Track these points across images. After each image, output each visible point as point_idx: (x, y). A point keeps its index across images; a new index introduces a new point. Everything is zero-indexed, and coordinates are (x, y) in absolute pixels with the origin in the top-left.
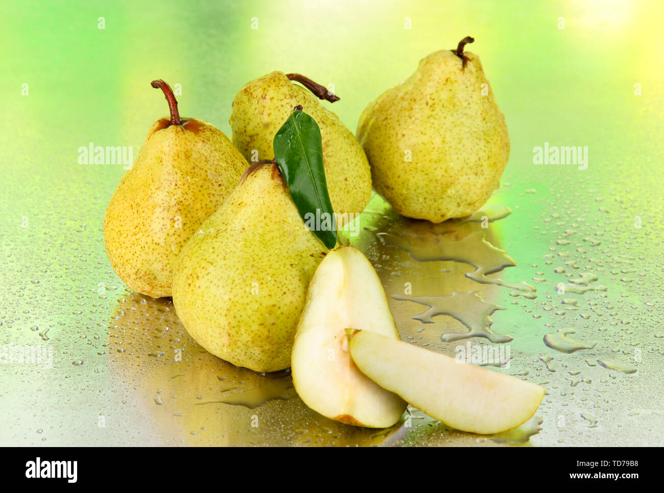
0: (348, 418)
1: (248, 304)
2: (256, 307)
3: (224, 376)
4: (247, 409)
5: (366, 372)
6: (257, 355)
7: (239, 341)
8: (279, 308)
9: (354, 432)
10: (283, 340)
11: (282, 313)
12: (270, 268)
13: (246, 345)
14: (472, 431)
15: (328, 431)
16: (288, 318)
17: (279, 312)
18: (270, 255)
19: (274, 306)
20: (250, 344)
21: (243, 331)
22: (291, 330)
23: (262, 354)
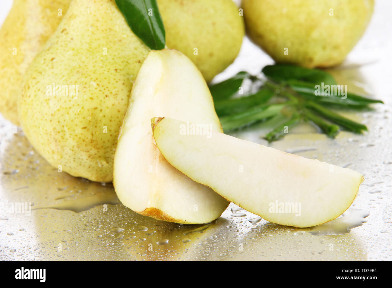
0: (157, 212)
1: (70, 108)
2: (79, 111)
3: (63, 187)
4: (73, 213)
5: (174, 164)
6: (86, 161)
7: (65, 146)
8: (101, 111)
9: (172, 230)
10: (109, 144)
11: (104, 116)
12: (94, 73)
13: (73, 151)
14: (291, 225)
15: (143, 229)
16: (111, 121)
17: (101, 115)
18: (96, 62)
19: (96, 108)
20: (75, 148)
21: (67, 136)
22: (115, 134)
23: (90, 159)
